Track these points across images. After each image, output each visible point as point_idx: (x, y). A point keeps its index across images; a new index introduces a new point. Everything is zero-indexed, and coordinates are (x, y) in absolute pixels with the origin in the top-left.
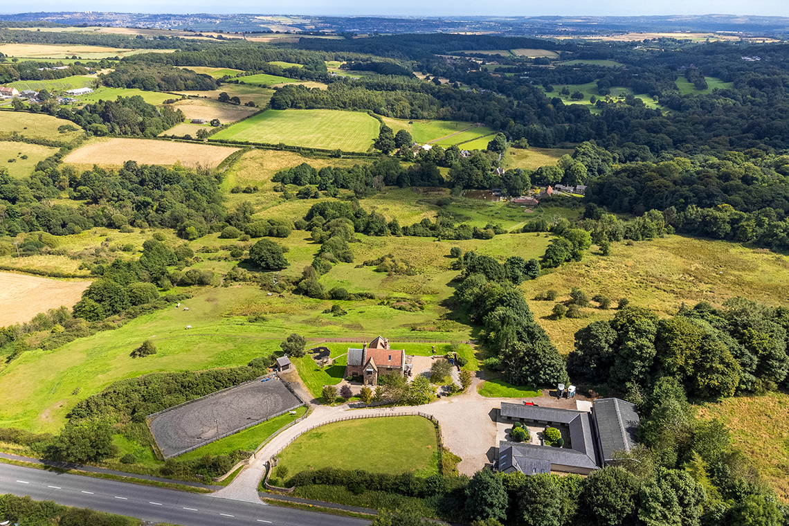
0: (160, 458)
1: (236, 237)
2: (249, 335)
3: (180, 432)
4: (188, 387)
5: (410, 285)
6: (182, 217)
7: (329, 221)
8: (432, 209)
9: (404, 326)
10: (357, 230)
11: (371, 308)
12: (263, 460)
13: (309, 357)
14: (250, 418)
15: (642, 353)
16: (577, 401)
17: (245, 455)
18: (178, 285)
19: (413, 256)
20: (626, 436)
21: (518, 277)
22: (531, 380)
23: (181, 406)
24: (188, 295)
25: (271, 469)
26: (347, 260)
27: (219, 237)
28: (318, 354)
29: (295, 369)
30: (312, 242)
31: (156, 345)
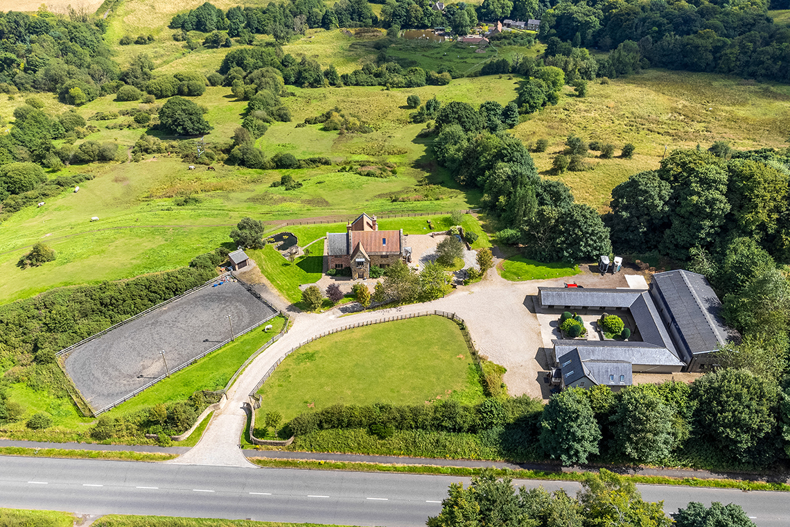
0: (87, 413)
1: (137, 99)
2: (182, 223)
3: (110, 370)
4: (111, 305)
5: (370, 145)
6: (61, 77)
7: (250, 72)
8: (370, 52)
9: (380, 196)
10: (287, 82)
11: (330, 176)
12: (239, 400)
13: (271, 248)
14: (207, 340)
15: (712, 210)
16: (626, 276)
17: (213, 397)
18: (71, 164)
19: (362, 110)
20: (710, 318)
21: (496, 126)
22: (567, 255)
23: (105, 333)
24: (87, 176)
25: (254, 413)
26: (284, 118)
27: (115, 100)
28: (282, 243)
29: (254, 265)
30: (234, 99)
31: (52, 247)
